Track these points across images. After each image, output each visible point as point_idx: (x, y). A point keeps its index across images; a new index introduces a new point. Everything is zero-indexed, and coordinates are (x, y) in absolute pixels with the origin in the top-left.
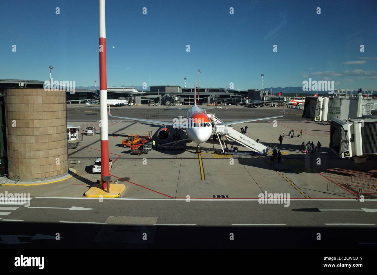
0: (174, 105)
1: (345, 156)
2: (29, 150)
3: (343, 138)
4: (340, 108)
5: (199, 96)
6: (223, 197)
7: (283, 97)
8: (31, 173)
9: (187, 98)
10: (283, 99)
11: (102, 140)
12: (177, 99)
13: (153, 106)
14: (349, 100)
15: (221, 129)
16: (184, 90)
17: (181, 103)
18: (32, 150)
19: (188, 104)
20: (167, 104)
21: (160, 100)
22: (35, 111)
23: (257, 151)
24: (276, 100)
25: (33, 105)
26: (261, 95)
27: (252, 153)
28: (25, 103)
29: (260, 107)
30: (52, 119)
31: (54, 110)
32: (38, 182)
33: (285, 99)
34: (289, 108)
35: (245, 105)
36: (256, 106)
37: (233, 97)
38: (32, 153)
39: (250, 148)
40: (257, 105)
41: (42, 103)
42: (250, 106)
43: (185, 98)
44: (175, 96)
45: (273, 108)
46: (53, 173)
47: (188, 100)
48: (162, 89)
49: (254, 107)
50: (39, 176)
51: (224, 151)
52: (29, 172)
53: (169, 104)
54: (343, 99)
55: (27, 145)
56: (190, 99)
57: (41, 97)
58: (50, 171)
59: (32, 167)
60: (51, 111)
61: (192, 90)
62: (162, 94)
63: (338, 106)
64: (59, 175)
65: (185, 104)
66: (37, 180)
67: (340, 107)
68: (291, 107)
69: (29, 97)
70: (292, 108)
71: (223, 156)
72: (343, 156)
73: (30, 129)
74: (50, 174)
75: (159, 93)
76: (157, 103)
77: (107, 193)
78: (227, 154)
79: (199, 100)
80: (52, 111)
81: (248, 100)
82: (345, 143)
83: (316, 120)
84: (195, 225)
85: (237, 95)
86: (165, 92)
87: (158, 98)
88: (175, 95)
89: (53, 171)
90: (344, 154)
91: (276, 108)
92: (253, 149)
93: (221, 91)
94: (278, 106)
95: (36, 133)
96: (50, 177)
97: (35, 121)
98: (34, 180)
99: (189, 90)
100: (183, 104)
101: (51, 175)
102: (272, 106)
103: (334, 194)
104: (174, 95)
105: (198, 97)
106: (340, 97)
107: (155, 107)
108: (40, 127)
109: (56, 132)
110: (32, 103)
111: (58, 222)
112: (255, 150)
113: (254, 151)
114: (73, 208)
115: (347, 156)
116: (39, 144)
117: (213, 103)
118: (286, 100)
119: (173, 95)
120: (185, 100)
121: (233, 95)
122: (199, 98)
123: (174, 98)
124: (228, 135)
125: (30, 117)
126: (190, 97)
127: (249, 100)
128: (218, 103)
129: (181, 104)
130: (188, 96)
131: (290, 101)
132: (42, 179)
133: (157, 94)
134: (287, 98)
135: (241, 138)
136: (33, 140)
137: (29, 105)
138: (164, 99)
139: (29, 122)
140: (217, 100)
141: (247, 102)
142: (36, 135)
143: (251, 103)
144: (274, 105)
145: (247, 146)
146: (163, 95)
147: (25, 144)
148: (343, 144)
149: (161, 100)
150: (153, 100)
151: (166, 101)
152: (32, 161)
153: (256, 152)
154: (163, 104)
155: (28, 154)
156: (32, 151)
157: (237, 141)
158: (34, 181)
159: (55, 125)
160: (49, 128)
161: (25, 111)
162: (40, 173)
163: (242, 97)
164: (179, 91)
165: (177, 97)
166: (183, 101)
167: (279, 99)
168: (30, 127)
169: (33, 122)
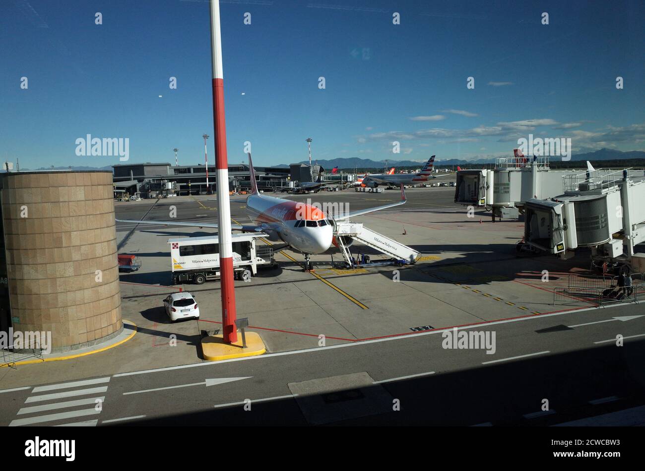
0: (165, 197)
1: (558, 250)
2: (63, 291)
3: (555, 225)
4: (508, 184)
5: (207, 179)
6: (427, 329)
7: (346, 175)
8: (69, 335)
9: (185, 184)
10: (346, 178)
11: (225, 257)
12: (170, 185)
13: (128, 201)
14: (521, 173)
15: (344, 228)
16: (178, 170)
17: (175, 192)
18: (68, 289)
19: (188, 194)
20: (151, 196)
21: (138, 191)
22: (71, 214)
23: (401, 258)
24: (337, 180)
25: (69, 204)
26: (311, 172)
27: (393, 263)
28: (53, 201)
29: (314, 192)
30: (101, 228)
31: (103, 212)
32: (83, 349)
33: (351, 178)
34: (359, 192)
35: (287, 190)
36: (306, 192)
37: (264, 178)
38: (70, 296)
39: (390, 255)
40: (309, 189)
41: (83, 199)
42: (297, 192)
43: (181, 184)
44: (166, 181)
45: (333, 193)
46: (106, 329)
47: (187, 187)
48: (138, 169)
49: (304, 193)
50: (83, 339)
51: (350, 264)
52: (64, 333)
53: (154, 196)
54: (512, 171)
55: (59, 282)
56: (190, 185)
57: (83, 188)
58: (102, 327)
59: (71, 323)
60: (98, 213)
61: (192, 170)
62: (138, 178)
63: (506, 181)
64: (115, 333)
65: (182, 194)
66: (81, 346)
67: (508, 182)
68: (362, 190)
69: (60, 188)
70: (364, 191)
71: (350, 272)
72: (556, 251)
73: (64, 249)
74: (102, 332)
75: (132, 177)
76: (133, 194)
77: (244, 349)
78: (356, 268)
79: (208, 186)
80: (100, 214)
81: (292, 182)
82: (558, 233)
83: (480, 204)
84: (433, 373)
85: (270, 175)
86: (143, 175)
87: (134, 187)
88: (167, 179)
89: (106, 325)
90: (557, 247)
91: (338, 192)
92: (394, 255)
93: (242, 170)
94: (341, 189)
95: (76, 256)
96: (102, 337)
97: (74, 234)
98: (74, 346)
99: (187, 170)
100: (178, 195)
101: (104, 334)
102: (331, 191)
103: (563, 305)
104: (164, 179)
105: (206, 182)
106: (508, 169)
107: (132, 203)
108: (81, 244)
109: (107, 253)
110: (67, 200)
111: (212, 407)
112: (398, 256)
113: (397, 258)
114: (210, 382)
115: (560, 250)
116: (82, 277)
117: (234, 190)
118: (351, 180)
119: (162, 180)
120: (182, 187)
121: (264, 175)
122: (208, 183)
123: (164, 184)
124: (355, 236)
125: (63, 227)
126: (191, 182)
127: (295, 182)
128: (242, 190)
129: (175, 195)
130: (186, 180)
131: (357, 181)
132: (89, 343)
133: (129, 179)
134: (354, 176)
135: (376, 239)
136: (70, 271)
137: (61, 204)
138: (146, 188)
139: (61, 237)
140: (240, 184)
141: (292, 185)
142: (76, 259)
143: (298, 186)
144: (335, 189)
145: (385, 252)
146: (140, 180)
147: (54, 279)
148: (554, 233)
149: (140, 190)
150: (124, 191)
151: (150, 190)
152: (69, 310)
153: (400, 260)
154: (145, 196)
155: (61, 297)
156: (69, 291)
157: (369, 245)
158: (76, 349)
159: (106, 240)
160: (97, 244)
161: (53, 216)
162: (86, 332)
163: (283, 178)
164: (170, 172)
165: (170, 183)
166: (178, 189)
167: (340, 178)
168: (64, 245)
169: (70, 235)
